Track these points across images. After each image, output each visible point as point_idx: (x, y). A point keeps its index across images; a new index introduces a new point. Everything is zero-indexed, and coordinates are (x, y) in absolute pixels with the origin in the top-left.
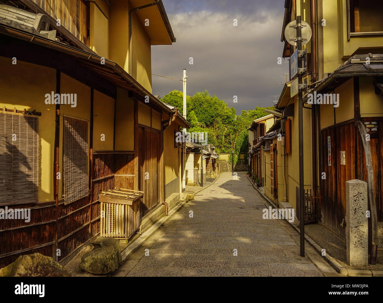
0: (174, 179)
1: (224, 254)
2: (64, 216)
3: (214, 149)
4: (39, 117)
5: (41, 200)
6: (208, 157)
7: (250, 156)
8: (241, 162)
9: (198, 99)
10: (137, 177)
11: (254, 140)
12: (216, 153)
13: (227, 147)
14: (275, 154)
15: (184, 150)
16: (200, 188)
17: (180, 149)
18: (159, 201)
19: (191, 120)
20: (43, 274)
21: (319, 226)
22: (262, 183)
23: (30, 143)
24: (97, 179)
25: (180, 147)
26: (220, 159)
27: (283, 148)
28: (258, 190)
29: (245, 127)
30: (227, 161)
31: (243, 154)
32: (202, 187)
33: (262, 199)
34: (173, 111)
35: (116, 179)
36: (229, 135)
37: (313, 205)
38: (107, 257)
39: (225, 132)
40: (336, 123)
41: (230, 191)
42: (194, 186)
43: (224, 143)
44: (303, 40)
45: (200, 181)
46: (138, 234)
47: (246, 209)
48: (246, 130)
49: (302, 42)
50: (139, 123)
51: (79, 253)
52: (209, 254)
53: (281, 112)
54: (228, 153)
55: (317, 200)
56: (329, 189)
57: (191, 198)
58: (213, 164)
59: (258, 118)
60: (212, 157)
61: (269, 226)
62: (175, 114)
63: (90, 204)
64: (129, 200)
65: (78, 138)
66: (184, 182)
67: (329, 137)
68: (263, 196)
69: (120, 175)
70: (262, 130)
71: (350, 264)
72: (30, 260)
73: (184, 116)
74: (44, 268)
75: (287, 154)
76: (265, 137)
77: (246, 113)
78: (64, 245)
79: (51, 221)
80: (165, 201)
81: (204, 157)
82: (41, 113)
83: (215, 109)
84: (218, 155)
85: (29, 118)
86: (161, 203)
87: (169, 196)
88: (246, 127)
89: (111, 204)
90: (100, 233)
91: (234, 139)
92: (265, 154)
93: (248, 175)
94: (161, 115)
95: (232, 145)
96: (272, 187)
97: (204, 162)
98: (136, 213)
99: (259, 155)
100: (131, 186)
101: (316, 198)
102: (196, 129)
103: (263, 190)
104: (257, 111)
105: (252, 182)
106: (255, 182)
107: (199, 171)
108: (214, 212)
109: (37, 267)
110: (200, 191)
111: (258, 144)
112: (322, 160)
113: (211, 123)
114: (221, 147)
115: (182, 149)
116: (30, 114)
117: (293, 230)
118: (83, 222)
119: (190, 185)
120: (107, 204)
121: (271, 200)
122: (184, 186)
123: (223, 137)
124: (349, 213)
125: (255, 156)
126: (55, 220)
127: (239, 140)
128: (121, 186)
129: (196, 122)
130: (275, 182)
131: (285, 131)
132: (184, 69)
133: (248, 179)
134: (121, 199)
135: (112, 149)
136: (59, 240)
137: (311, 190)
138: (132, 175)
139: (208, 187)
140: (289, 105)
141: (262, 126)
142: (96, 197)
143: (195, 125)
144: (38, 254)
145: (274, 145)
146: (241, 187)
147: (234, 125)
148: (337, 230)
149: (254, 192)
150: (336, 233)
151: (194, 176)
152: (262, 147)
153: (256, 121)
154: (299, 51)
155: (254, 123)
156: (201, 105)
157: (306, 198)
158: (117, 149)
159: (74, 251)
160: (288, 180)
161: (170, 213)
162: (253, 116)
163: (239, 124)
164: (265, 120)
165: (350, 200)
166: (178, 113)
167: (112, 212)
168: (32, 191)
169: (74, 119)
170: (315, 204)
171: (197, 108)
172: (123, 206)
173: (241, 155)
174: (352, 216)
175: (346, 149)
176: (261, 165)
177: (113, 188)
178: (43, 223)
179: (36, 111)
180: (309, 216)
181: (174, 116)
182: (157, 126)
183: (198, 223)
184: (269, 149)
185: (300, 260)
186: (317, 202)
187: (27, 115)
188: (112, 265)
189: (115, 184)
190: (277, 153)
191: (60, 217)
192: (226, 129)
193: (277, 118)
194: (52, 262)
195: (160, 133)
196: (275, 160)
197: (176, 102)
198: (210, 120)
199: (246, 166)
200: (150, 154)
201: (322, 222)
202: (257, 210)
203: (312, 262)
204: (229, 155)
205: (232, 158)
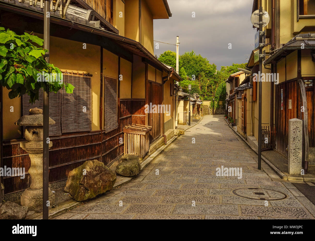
0: (170, 119)
1: (207, 167)
2: (105, 140)
3: (198, 97)
4: (92, 78)
5: (93, 130)
6: (194, 103)
7: (227, 103)
8: (219, 107)
9: (187, 58)
10: (147, 117)
11: (231, 90)
12: (200, 100)
13: (209, 95)
14: (245, 101)
15: (176, 98)
16: (187, 127)
17: (174, 97)
18: (161, 134)
19: (182, 75)
20: (99, 172)
21: (274, 152)
22: (236, 123)
23: (87, 94)
24: (122, 118)
25: (174, 95)
26: (203, 105)
27: (251, 97)
28: (232, 128)
29: (223, 79)
30: (209, 106)
31: (221, 101)
32: (189, 126)
33: (235, 135)
34: (171, 70)
35: (133, 118)
36: (210, 86)
37: (270, 137)
38: (133, 166)
39: (208, 83)
40: (287, 80)
41: (211, 129)
42: (183, 125)
43: (207, 93)
44: (263, 23)
45: (188, 122)
46: (148, 155)
47: (223, 141)
48: (225, 82)
49: (263, 25)
50: (148, 79)
51: (113, 165)
52: (197, 167)
53: (250, 70)
54: (210, 100)
55: (273, 133)
56: (281, 126)
57: (182, 133)
58: (198, 108)
59: (234, 73)
60: (197, 103)
61: (238, 152)
62: (172, 72)
63: (118, 133)
64: (144, 132)
65: (112, 91)
66: (176, 122)
67: (282, 90)
68: (235, 132)
69: (135, 115)
70: (237, 82)
71: (290, 173)
72: (92, 163)
73: (177, 72)
74: (99, 169)
75: (254, 101)
76: (239, 88)
77: (225, 69)
78: (105, 159)
79: (98, 143)
80: (164, 134)
81: (191, 103)
82: (92, 75)
83: (200, 65)
84: (202, 102)
85: (86, 78)
86: (162, 135)
87: (167, 131)
88: (225, 80)
89: (131, 134)
90: (124, 153)
91: (214, 89)
92: (238, 101)
93: (225, 118)
94: (162, 73)
95: (213, 94)
96: (242, 126)
97: (191, 107)
98: (147, 141)
99: (234, 102)
100: (143, 122)
101: (272, 132)
102: (185, 82)
103: (236, 128)
104: (233, 67)
105: (228, 122)
106: (230, 123)
107: (187, 114)
108: (199, 143)
109: (96, 168)
110: (188, 129)
111: (233, 93)
112: (277, 105)
113: (197, 76)
114: (204, 96)
115: (175, 97)
116: (86, 75)
117: (256, 154)
118: (115, 145)
119: (181, 124)
120: (129, 134)
121: (242, 135)
122: (176, 125)
123: (206, 88)
124: (290, 140)
125: (231, 102)
126: (101, 142)
127: (218, 90)
128: (136, 122)
129: (185, 76)
130: (245, 122)
131: (253, 84)
132: (177, 36)
133: (225, 120)
134: (138, 131)
135: (130, 97)
136: (103, 155)
137: (269, 127)
138: (144, 116)
139: (194, 126)
140: (256, 65)
141: (237, 79)
142: (121, 129)
143: (184, 79)
144: (96, 160)
145: (245, 94)
146: (219, 126)
147: (215, 78)
148: (285, 154)
149: (230, 130)
150: (284, 156)
151: (184, 118)
152: (236, 95)
153: (233, 75)
154: (260, 32)
155: (230, 77)
156: (188, 62)
157: (265, 132)
158: (133, 97)
159: (110, 163)
160: (254, 120)
161: (168, 143)
162: (230, 71)
163: (219, 77)
164: (239, 75)
165: (291, 132)
166: (174, 71)
167: (132, 140)
168: (88, 124)
169: (110, 78)
170: (272, 136)
171: (185, 65)
172: (139, 136)
173: (220, 102)
174: (292, 142)
175: (292, 98)
176: (235, 109)
177: (131, 124)
178: (94, 144)
179: (90, 74)
180: (267, 145)
181: (171, 73)
182: (159, 81)
183: (188, 150)
184: (241, 97)
185: (258, 171)
186: (273, 135)
187: (85, 77)
188: (136, 171)
189: (132, 121)
190: (246, 101)
191: (103, 140)
192: (209, 81)
193: (248, 74)
194: (103, 166)
195: (161, 86)
196: (245, 105)
197: (170, 61)
198: (196, 74)
199: (223, 110)
200: (155, 101)
201: (276, 149)
202: (231, 142)
203: (265, 172)
204: (211, 101)
205: (213, 104)
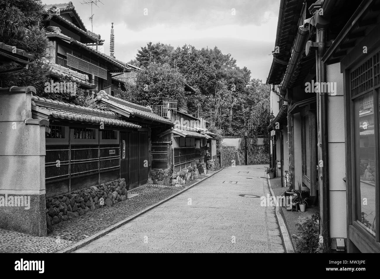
8: (258, 150)
13: (237, 127)
30: (237, 148)
31: (262, 137)
36: (240, 108)
43: (233, 121)
54: (238, 136)
91: (248, 114)
95: (245, 125)
123: (230, 111)
156: (192, 59)
173: (259, 139)
192: (235, 99)
198: (209, 83)
199: (266, 156)
204: (241, 139)
205: (246, 144)
